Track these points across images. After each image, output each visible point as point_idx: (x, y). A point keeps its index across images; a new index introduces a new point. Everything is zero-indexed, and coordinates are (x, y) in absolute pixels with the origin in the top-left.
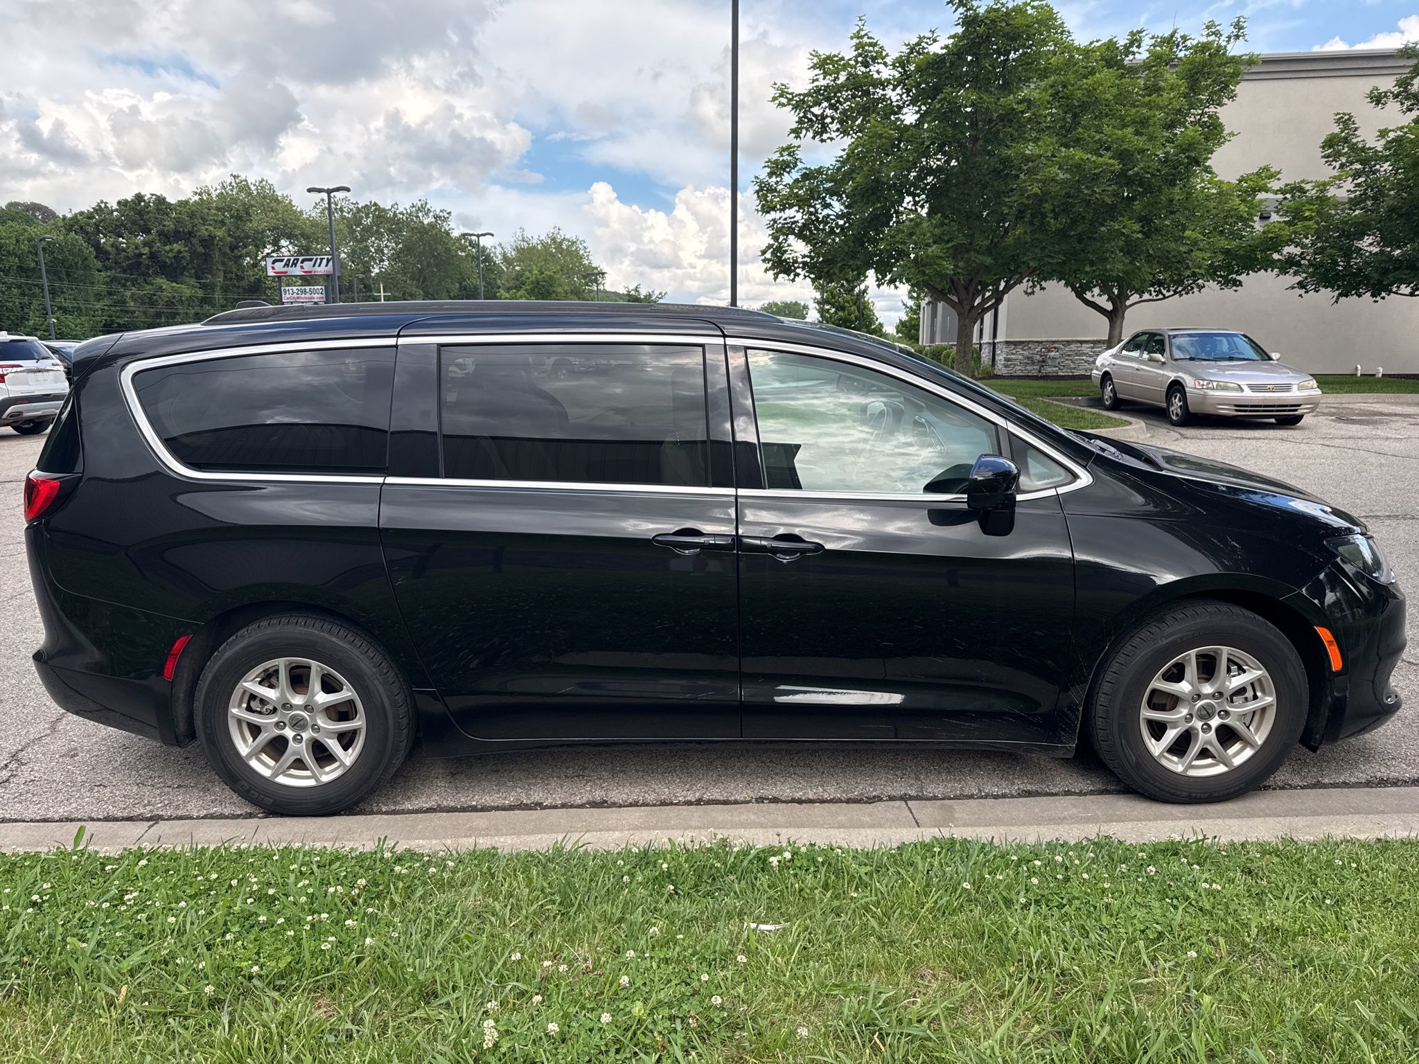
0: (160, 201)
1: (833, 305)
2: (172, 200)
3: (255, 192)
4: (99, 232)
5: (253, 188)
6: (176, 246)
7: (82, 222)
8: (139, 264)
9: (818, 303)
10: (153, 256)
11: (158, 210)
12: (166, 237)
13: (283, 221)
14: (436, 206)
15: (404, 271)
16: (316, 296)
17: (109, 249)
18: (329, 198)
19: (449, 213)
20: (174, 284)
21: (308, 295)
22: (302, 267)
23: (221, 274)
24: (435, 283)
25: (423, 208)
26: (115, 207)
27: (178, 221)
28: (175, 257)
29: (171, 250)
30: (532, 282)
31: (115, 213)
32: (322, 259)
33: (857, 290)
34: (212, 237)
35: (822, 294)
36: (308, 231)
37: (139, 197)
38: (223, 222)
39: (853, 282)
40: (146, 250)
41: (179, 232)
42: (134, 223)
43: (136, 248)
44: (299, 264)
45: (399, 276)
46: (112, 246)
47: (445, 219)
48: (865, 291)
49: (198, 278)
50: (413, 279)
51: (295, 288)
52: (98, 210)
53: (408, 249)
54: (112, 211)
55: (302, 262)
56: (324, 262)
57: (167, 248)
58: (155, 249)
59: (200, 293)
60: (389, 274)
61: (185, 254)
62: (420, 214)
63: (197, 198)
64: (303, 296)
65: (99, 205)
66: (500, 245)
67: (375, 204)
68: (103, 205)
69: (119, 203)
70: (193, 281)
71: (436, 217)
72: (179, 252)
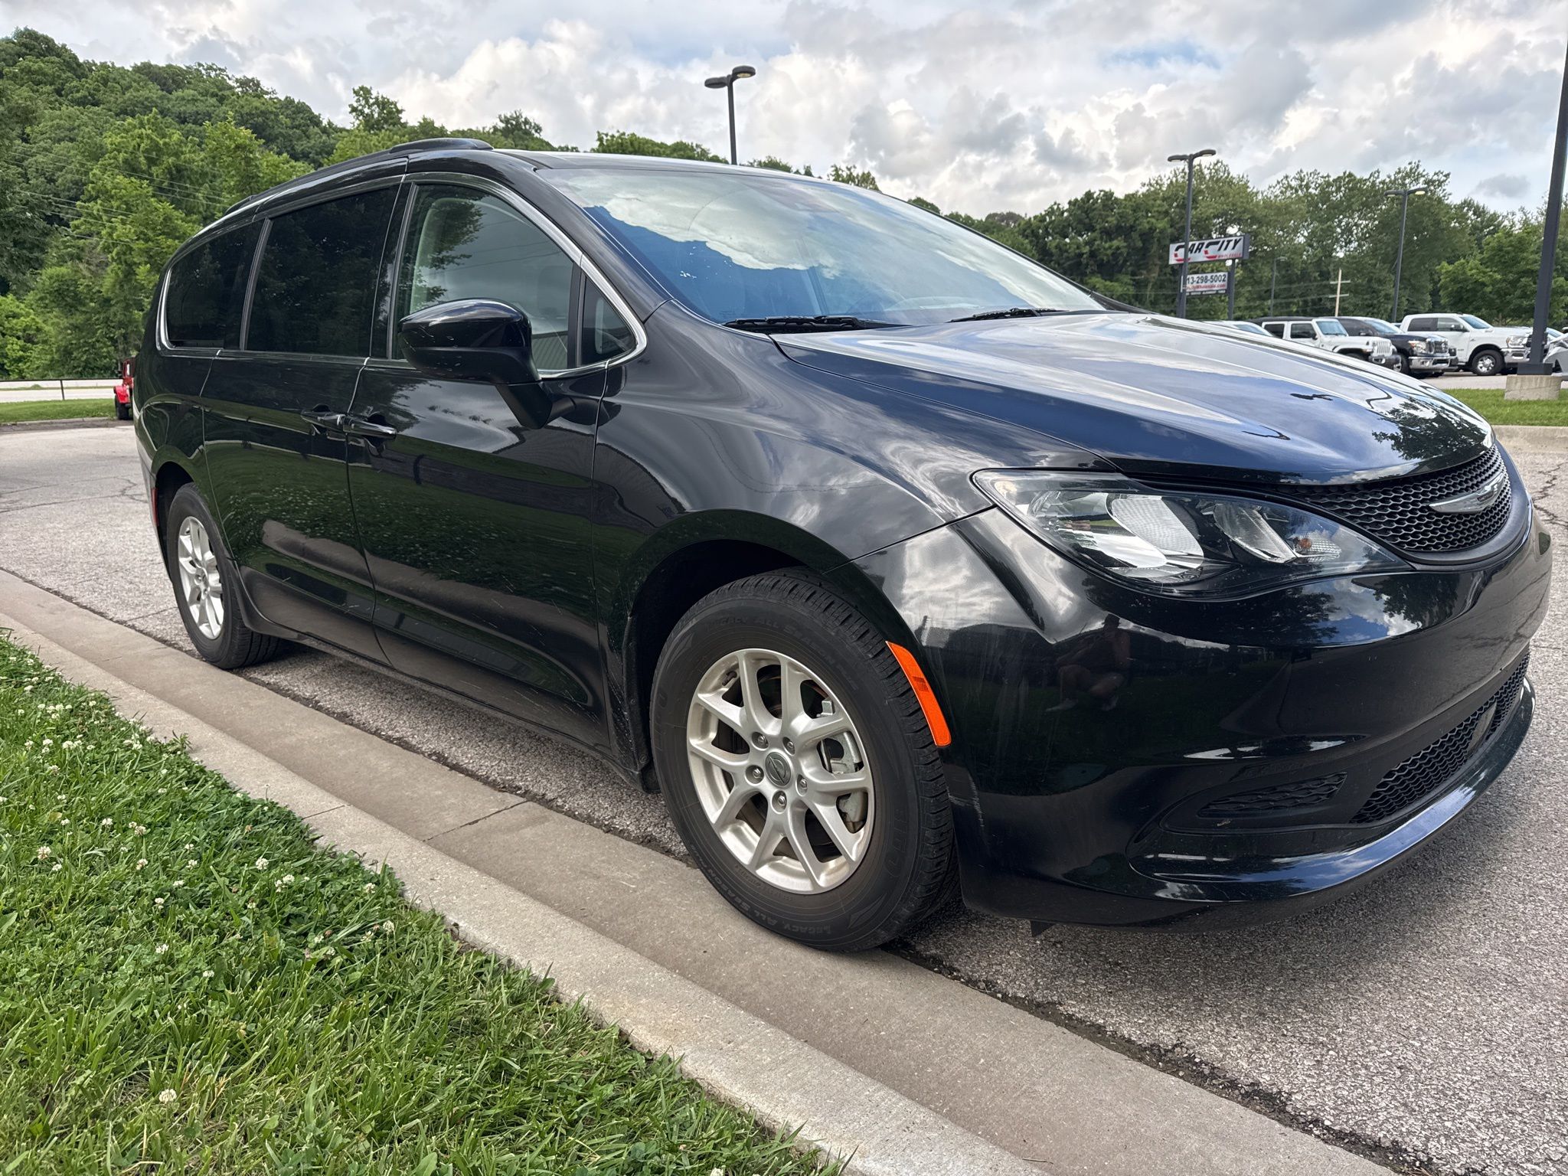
0: (1108, 195)
2: (1119, 194)
3: (1208, 177)
4: (1048, 234)
5: (1206, 172)
6: (1115, 243)
7: (1034, 227)
8: (1079, 264)
10: (1093, 254)
11: (1104, 206)
12: (1108, 234)
13: (1233, 205)
14: (1429, 169)
15: (1374, 252)
16: (1218, 283)
17: (1054, 251)
18: (1191, 166)
19: (1447, 176)
20: (1108, 283)
21: (1209, 283)
22: (1206, 252)
23: (1157, 269)
24: (1413, 265)
25: (1413, 174)
26: (1067, 206)
27: (1121, 216)
28: (1113, 254)
29: (1110, 247)
30: (1493, 249)
31: (1066, 214)
32: (1229, 242)
34: (1152, 230)
36: (1259, 214)
37: (1089, 195)
38: (1166, 213)
40: (1086, 249)
41: (1121, 227)
42: (1080, 221)
43: (1078, 248)
44: (1204, 249)
45: (1367, 259)
46: (1056, 247)
47: (1440, 183)
49: (1133, 274)
50: (1384, 262)
51: (1195, 276)
52: (1051, 212)
53: (1385, 225)
54: (1063, 213)
55: (1207, 246)
56: (1232, 244)
57: (1107, 245)
58: (1095, 247)
59: (1132, 291)
60: (1354, 257)
61: (1123, 250)
62: (1407, 181)
63: (1145, 189)
64: (1203, 284)
65: (1051, 208)
66: (1522, 209)
67: (1350, 175)
68: (1055, 207)
69: (1070, 203)
70: (1127, 279)
71: (1429, 182)
72: (1118, 248)
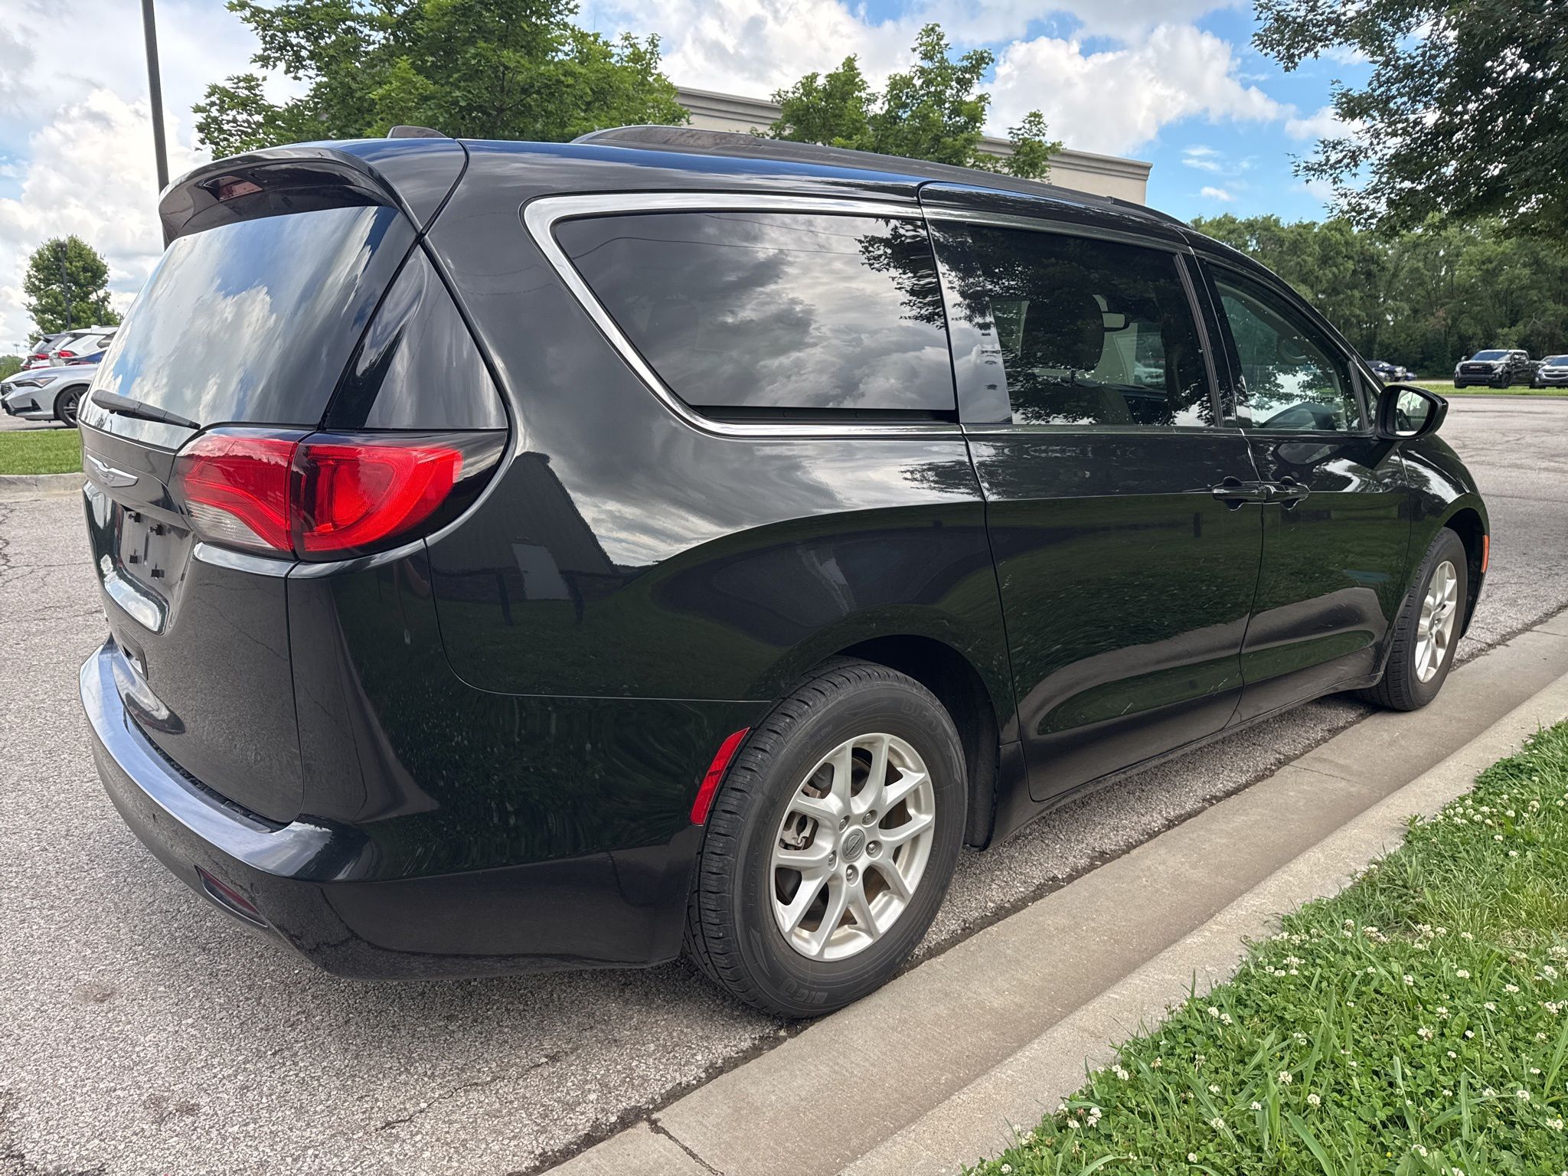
1: (60, 315)
9: (35, 311)
33: (93, 297)
35: (40, 299)
39: (86, 286)
48: (105, 299)
